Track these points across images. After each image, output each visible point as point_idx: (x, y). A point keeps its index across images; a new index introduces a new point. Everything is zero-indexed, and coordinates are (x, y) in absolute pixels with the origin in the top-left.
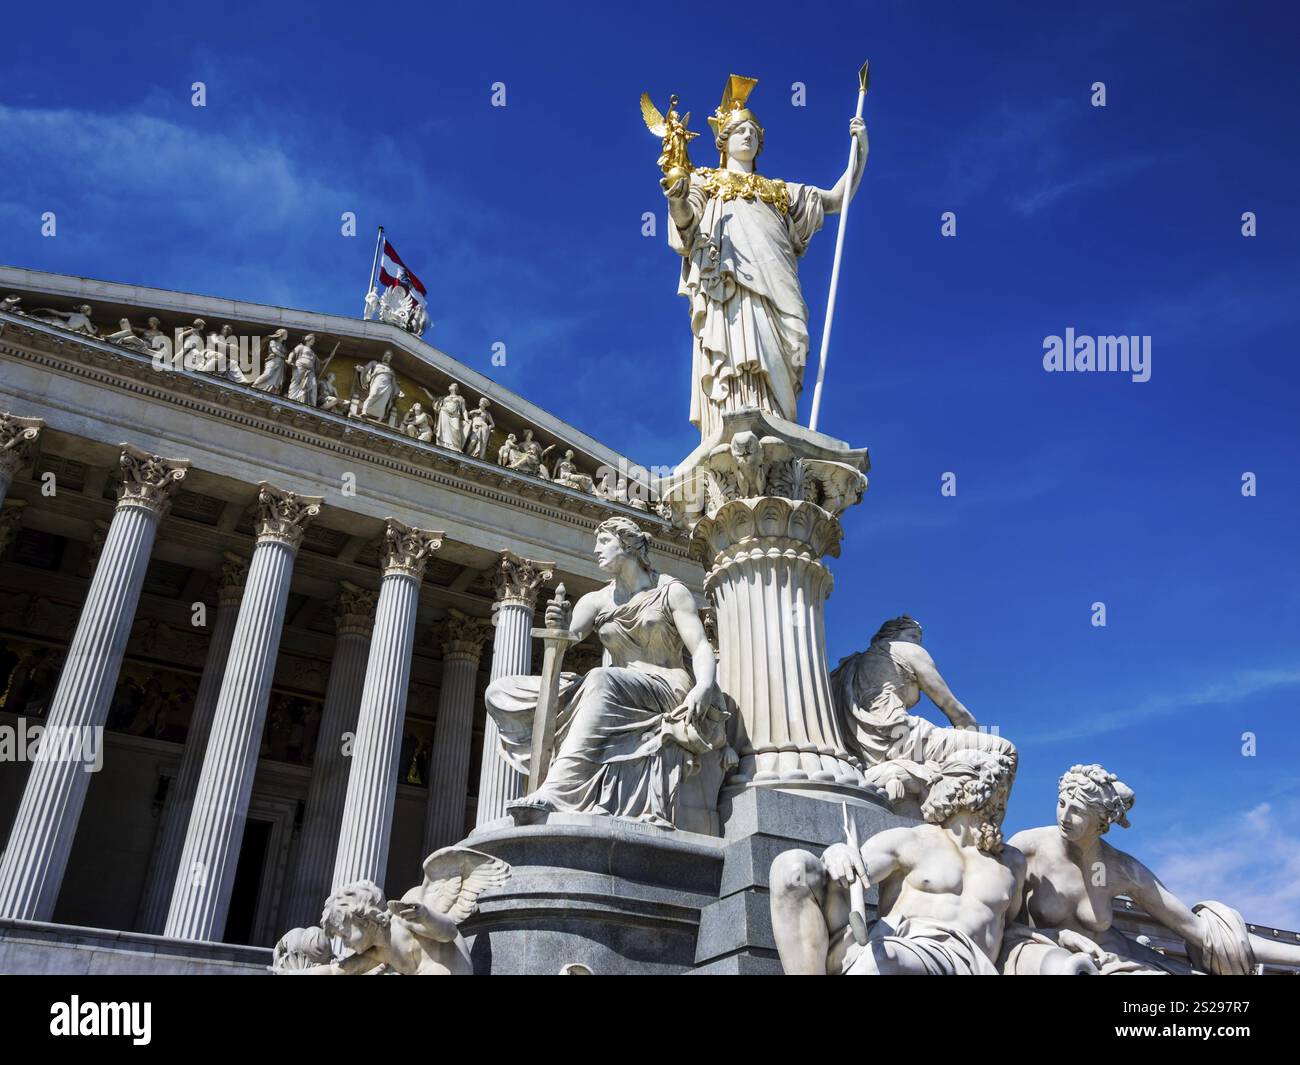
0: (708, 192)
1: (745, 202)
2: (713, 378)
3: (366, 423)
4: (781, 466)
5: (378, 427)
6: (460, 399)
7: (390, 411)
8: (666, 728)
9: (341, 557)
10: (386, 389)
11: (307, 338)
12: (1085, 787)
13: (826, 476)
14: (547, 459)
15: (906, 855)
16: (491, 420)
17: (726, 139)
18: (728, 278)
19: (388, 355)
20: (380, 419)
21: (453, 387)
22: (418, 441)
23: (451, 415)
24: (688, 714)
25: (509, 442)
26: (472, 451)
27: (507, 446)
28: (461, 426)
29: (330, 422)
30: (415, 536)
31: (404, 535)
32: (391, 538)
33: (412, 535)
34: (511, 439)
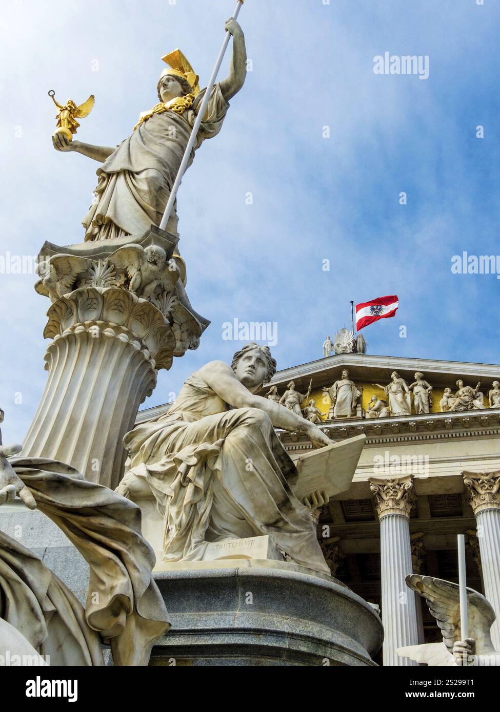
3: (335, 422)
6: (401, 380)
7: (356, 407)
10: (349, 394)
11: (289, 385)
18: (102, 175)
20: (349, 415)
21: (393, 375)
23: (395, 393)
25: (446, 394)
26: (417, 412)
27: (445, 398)
28: (404, 398)
30: (392, 484)
31: (383, 486)
32: (374, 492)
33: (390, 484)
34: (447, 391)
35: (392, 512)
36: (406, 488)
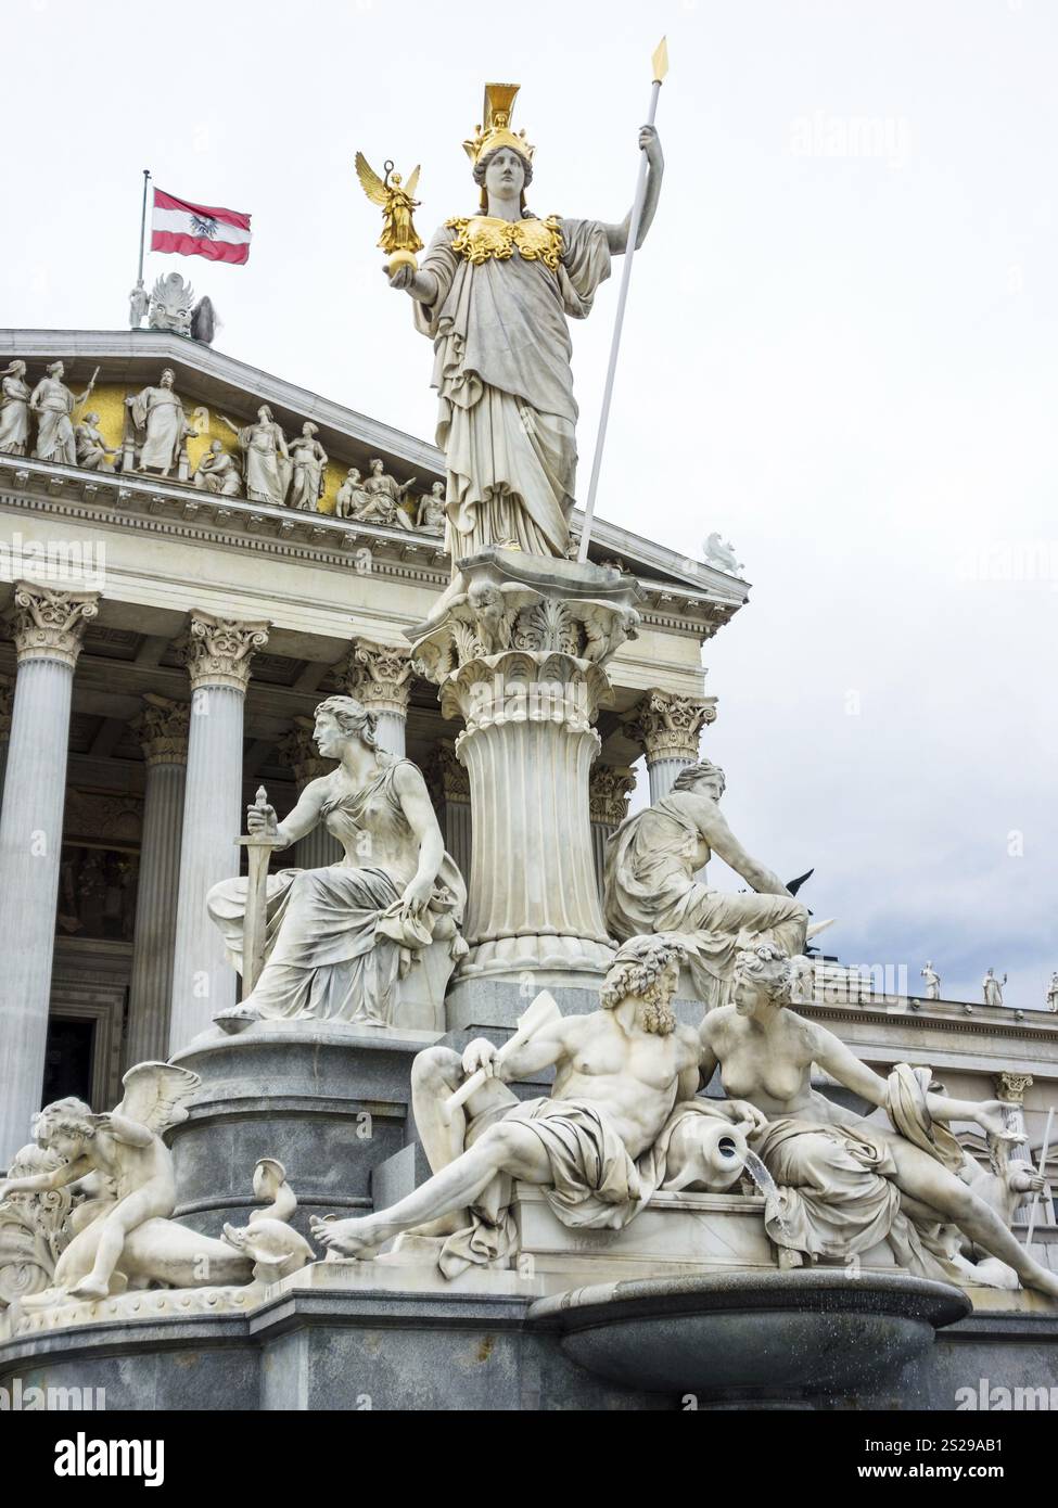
0: (460, 253)
1: (499, 263)
2: (460, 504)
4: (532, 611)
5: (163, 484)
6: (277, 428)
7: (180, 455)
8: (382, 927)
9: (138, 660)
10: (173, 425)
11: (51, 368)
12: (750, 966)
13: (587, 616)
14: (407, 498)
15: (572, 1040)
16: (322, 452)
17: (484, 172)
18: (473, 379)
19: (168, 376)
20: (165, 473)
21: (262, 412)
22: (220, 496)
23: (263, 451)
24: (405, 909)
25: (351, 481)
26: (297, 503)
27: (348, 487)
28: (279, 467)
29: (97, 484)
30: (231, 629)
31: (214, 628)
32: (198, 636)
33: (227, 628)
34: (352, 476)
35: (225, 682)
36: (254, 642)
